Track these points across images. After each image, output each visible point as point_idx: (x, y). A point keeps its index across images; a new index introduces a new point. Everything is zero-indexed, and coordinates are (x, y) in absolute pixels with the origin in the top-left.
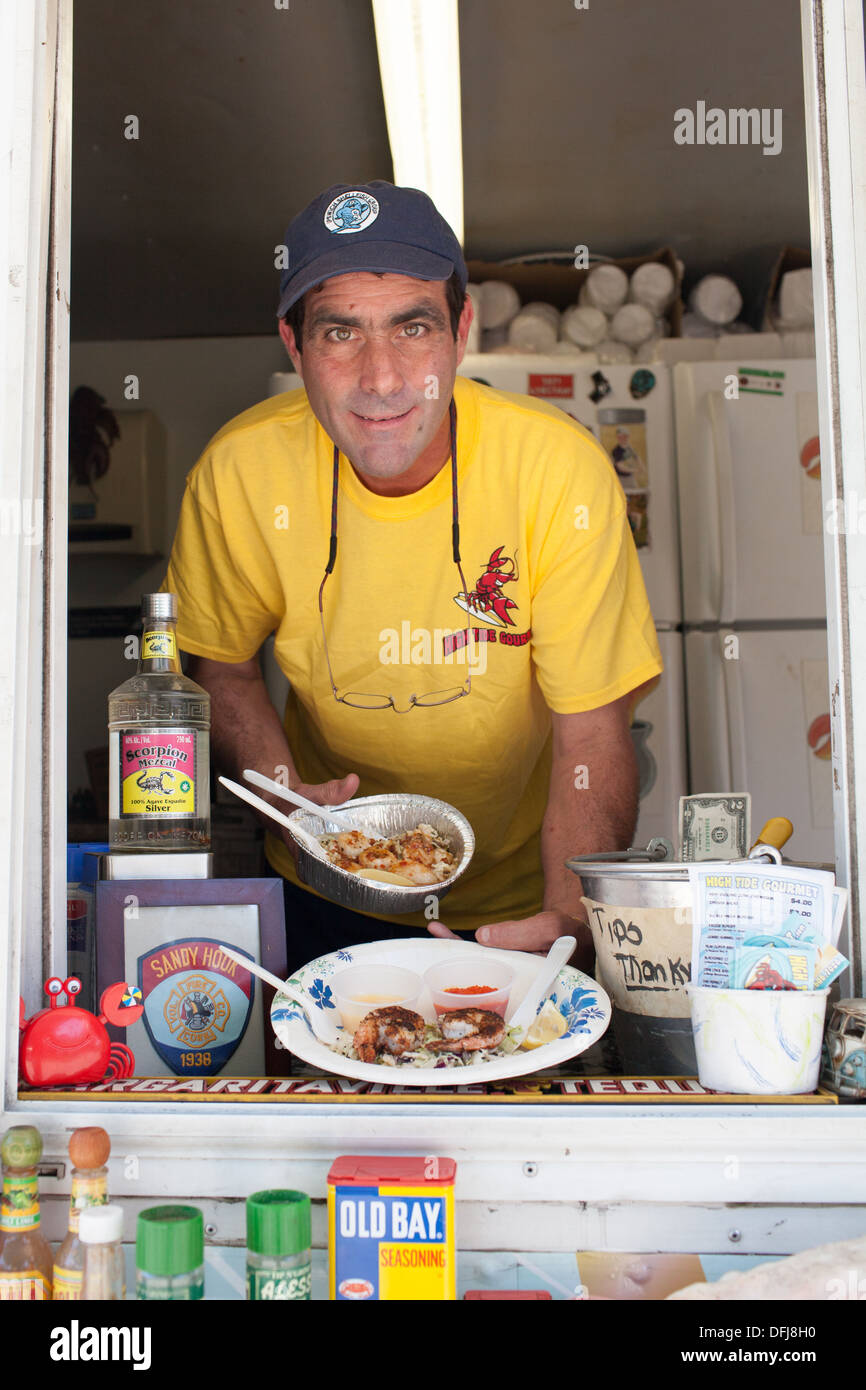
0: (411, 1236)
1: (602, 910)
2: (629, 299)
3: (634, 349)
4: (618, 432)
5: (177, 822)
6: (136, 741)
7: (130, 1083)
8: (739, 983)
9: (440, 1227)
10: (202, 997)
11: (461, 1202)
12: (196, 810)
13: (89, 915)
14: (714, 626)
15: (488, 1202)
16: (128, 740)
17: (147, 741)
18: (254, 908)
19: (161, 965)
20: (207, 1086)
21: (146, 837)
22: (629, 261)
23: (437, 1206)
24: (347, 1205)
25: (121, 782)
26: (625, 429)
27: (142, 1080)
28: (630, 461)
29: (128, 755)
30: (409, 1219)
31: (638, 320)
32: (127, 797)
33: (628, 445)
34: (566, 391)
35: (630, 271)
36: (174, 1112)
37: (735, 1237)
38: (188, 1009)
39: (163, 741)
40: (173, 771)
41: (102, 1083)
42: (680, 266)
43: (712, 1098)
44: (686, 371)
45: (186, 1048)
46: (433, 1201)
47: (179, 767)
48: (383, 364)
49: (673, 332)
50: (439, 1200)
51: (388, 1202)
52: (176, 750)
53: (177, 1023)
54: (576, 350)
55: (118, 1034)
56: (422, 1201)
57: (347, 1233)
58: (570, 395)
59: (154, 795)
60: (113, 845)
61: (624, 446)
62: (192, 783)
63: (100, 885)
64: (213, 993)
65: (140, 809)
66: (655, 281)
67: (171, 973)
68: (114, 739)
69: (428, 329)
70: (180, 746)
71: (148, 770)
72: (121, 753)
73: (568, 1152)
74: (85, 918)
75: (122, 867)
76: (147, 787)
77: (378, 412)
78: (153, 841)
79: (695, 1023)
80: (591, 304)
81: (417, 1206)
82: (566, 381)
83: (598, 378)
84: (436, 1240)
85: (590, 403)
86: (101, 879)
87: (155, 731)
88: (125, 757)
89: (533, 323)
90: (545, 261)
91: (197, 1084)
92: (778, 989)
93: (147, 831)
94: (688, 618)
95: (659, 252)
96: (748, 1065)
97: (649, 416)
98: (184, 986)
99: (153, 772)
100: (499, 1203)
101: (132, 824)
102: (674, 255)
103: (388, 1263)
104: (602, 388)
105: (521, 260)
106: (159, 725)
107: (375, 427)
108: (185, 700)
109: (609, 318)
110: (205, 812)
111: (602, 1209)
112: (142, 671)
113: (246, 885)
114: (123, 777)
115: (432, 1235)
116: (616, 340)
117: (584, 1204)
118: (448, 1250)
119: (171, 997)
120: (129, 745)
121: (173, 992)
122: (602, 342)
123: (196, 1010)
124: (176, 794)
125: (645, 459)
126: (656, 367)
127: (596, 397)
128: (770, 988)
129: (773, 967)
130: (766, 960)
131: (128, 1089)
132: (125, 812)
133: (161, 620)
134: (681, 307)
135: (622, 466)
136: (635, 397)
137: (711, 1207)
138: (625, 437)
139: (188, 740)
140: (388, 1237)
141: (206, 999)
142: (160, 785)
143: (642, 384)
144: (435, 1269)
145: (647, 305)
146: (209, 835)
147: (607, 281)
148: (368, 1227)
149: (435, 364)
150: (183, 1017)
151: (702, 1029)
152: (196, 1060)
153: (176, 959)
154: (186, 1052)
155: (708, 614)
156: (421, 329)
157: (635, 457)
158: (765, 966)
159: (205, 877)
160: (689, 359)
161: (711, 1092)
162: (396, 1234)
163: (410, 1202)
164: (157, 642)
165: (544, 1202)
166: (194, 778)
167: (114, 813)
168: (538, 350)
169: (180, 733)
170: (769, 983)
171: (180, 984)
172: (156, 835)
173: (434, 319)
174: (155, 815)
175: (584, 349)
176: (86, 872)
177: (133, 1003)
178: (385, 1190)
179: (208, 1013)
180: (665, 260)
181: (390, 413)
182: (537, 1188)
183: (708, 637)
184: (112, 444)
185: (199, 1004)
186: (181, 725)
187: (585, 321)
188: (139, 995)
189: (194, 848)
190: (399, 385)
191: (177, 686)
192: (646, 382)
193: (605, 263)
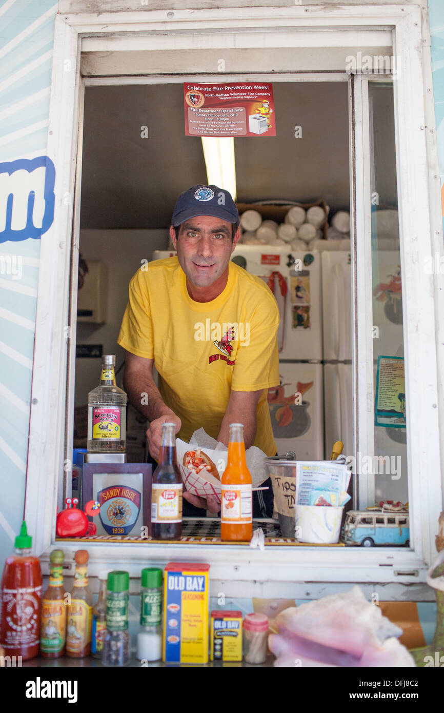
0: (193, 589)
1: (280, 478)
2: (306, 221)
3: (307, 243)
4: (298, 280)
5: (114, 442)
6: (99, 411)
7: (95, 537)
8: (312, 503)
9: (203, 586)
10: (121, 507)
11: (212, 580)
12: (121, 437)
13: (79, 476)
14: (336, 362)
15: (221, 580)
16: (96, 411)
17: (103, 411)
18: (141, 475)
19: (106, 495)
20: (122, 539)
21: (102, 447)
22: (306, 205)
23: (202, 579)
24: (171, 578)
25: (93, 426)
26: (301, 278)
27: (99, 536)
28: (303, 292)
29: (96, 417)
30: (192, 583)
31: (310, 230)
32: (95, 432)
33: (302, 285)
34: (277, 262)
35: (306, 210)
36: (111, 546)
37: (308, 594)
38: (116, 512)
39: (109, 411)
40: (112, 423)
41: (85, 536)
42: (328, 208)
43: (301, 544)
44: (327, 255)
45: (114, 526)
46: (201, 577)
47: (115, 421)
48: (206, 246)
49: (324, 237)
50: (204, 577)
51: (185, 577)
52: (114, 415)
53: (111, 517)
54: (283, 243)
55: (90, 519)
56: (197, 577)
57: (171, 588)
58: (278, 264)
59: (105, 431)
60: (89, 450)
61: (300, 286)
62: (119, 427)
63: (85, 465)
64: (125, 506)
65: (100, 437)
66: (317, 214)
67: (110, 498)
68: (90, 409)
69: (223, 237)
70: (115, 413)
71: (103, 422)
72: (93, 415)
73: (249, 562)
74: (78, 478)
75: (93, 458)
76: (103, 428)
77: (203, 263)
78: (104, 449)
79: (296, 519)
80: (290, 223)
81: (195, 579)
82: (277, 258)
83: (290, 257)
84: (202, 591)
85: (287, 267)
86: (85, 462)
87: (105, 408)
88: (95, 417)
89: (266, 230)
90: (271, 204)
91: (119, 538)
92: (326, 506)
93: (102, 445)
94: (325, 358)
95: (319, 202)
96: (315, 533)
97: (311, 273)
98: (115, 503)
99: (105, 423)
100: (226, 580)
101: (96, 442)
102: (325, 203)
103: (185, 598)
104: (292, 261)
105: (261, 203)
106: (107, 405)
107: (201, 269)
108: (118, 396)
109: (297, 229)
110: (124, 438)
111: (262, 583)
112: (102, 385)
113: (138, 466)
114: (94, 424)
115: (201, 588)
116: (300, 239)
117: (255, 581)
118: (206, 594)
119: (109, 507)
120: (96, 412)
121: (110, 505)
122: (294, 239)
123: (119, 512)
124: (113, 431)
125: (309, 292)
126: (315, 252)
127: (289, 265)
128: (323, 505)
129: (325, 498)
130: (322, 496)
131: (94, 538)
132: (94, 437)
133: (109, 365)
134: (327, 225)
135: (299, 294)
136: (306, 265)
137: (300, 582)
138: (301, 282)
139: (118, 411)
140: (185, 589)
141: (122, 508)
142: (107, 428)
143: (308, 260)
144: (200, 601)
145: (313, 224)
146: (125, 447)
147: (296, 214)
148: (178, 586)
149: (224, 249)
150: (114, 515)
151: (299, 520)
152: (118, 531)
153: (112, 493)
154: (115, 528)
155: (334, 357)
156: (221, 237)
157: (305, 291)
158: (322, 498)
159: (123, 463)
160: (328, 250)
161: (301, 542)
162: (188, 588)
163: (193, 577)
164: (107, 374)
165: (241, 580)
166: (120, 425)
167: (90, 438)
168: (267, 243)
169: (115, 408)
170: (323, 503)
171: (113, 502)
172: (105, 446)
173: (226, 233)
174: (105, 439)
175: (286, 242)
176: (79, 460)
177: (97, 508)
178: (184, 573)
179: (123, 514)
180: (321, 206)
181: (207, 264)
182: (239, 575)
183: (333, 366)
184: (85, 275)
185: (120, 510)
186: (115, 405)
187: (287, 230)
188: (99, 505)
189: (118, 452)
190: (211, 254)
191: (114, 390)
192: (310, 259)
193: (296, 206)
